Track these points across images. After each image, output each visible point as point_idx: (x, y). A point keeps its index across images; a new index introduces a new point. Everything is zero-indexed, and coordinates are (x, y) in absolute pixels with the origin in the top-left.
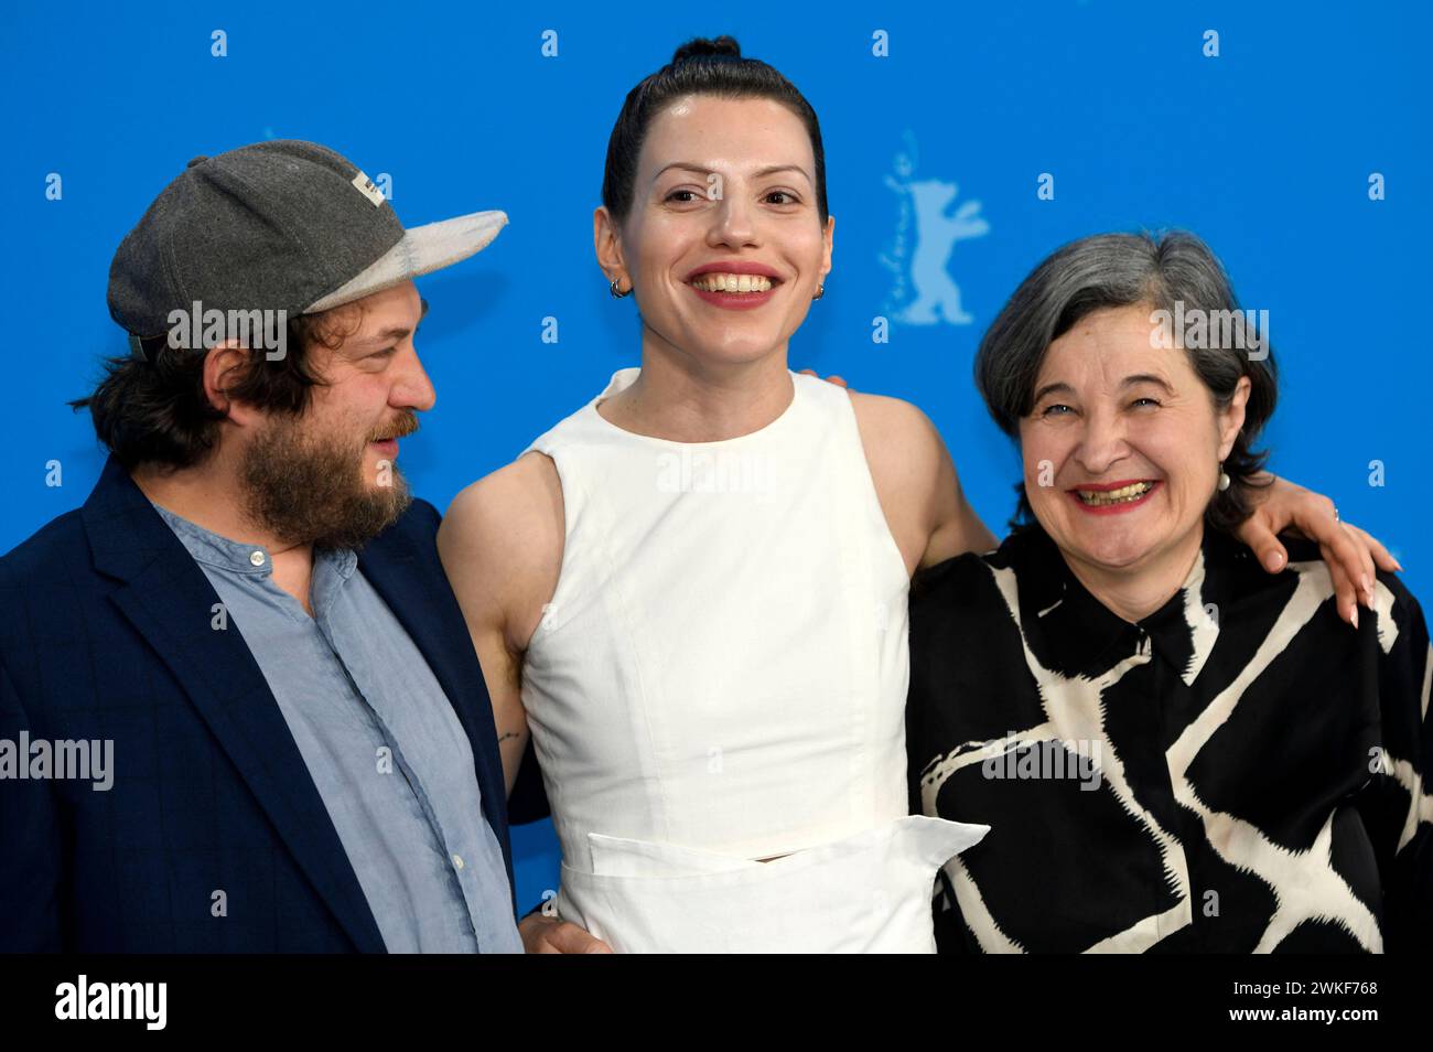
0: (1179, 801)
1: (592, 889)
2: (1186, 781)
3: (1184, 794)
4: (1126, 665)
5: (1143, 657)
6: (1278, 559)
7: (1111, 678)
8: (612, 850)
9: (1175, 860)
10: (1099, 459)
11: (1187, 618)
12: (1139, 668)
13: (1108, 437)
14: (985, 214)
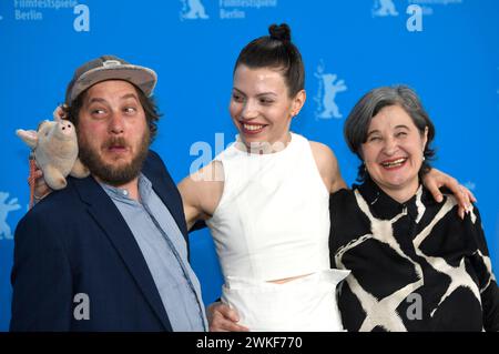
0: (418, 255)
1: (229, 293)
2: (419, 249)
8: (235, 281)
11: (416, 204)
12: (404, 216)
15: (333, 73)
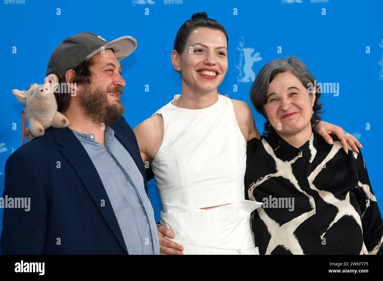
0: (312, 188)
1: (167, 217)
2: (313, 185)
3: (313, 187)
4: (296, 158)
5: (300, 155)
6: (330, 141)
7: (293, 161)
8: (172, 207)
9: (312, 200)
10: (286, 108)
11: (310, 148)
12: (300, 158)
13: (287, 103)
14: (260, 56)
15: (251, 47)
